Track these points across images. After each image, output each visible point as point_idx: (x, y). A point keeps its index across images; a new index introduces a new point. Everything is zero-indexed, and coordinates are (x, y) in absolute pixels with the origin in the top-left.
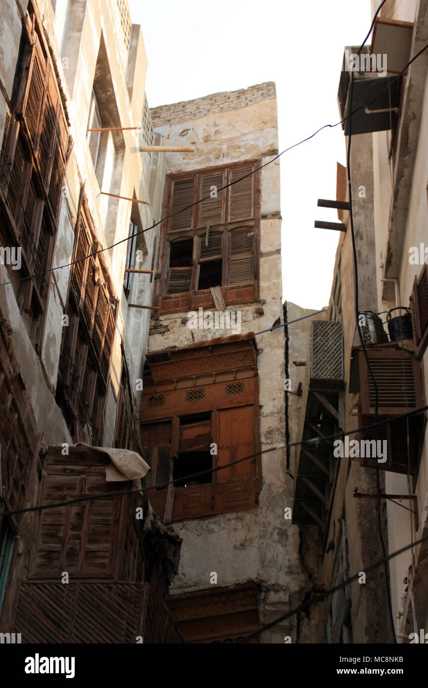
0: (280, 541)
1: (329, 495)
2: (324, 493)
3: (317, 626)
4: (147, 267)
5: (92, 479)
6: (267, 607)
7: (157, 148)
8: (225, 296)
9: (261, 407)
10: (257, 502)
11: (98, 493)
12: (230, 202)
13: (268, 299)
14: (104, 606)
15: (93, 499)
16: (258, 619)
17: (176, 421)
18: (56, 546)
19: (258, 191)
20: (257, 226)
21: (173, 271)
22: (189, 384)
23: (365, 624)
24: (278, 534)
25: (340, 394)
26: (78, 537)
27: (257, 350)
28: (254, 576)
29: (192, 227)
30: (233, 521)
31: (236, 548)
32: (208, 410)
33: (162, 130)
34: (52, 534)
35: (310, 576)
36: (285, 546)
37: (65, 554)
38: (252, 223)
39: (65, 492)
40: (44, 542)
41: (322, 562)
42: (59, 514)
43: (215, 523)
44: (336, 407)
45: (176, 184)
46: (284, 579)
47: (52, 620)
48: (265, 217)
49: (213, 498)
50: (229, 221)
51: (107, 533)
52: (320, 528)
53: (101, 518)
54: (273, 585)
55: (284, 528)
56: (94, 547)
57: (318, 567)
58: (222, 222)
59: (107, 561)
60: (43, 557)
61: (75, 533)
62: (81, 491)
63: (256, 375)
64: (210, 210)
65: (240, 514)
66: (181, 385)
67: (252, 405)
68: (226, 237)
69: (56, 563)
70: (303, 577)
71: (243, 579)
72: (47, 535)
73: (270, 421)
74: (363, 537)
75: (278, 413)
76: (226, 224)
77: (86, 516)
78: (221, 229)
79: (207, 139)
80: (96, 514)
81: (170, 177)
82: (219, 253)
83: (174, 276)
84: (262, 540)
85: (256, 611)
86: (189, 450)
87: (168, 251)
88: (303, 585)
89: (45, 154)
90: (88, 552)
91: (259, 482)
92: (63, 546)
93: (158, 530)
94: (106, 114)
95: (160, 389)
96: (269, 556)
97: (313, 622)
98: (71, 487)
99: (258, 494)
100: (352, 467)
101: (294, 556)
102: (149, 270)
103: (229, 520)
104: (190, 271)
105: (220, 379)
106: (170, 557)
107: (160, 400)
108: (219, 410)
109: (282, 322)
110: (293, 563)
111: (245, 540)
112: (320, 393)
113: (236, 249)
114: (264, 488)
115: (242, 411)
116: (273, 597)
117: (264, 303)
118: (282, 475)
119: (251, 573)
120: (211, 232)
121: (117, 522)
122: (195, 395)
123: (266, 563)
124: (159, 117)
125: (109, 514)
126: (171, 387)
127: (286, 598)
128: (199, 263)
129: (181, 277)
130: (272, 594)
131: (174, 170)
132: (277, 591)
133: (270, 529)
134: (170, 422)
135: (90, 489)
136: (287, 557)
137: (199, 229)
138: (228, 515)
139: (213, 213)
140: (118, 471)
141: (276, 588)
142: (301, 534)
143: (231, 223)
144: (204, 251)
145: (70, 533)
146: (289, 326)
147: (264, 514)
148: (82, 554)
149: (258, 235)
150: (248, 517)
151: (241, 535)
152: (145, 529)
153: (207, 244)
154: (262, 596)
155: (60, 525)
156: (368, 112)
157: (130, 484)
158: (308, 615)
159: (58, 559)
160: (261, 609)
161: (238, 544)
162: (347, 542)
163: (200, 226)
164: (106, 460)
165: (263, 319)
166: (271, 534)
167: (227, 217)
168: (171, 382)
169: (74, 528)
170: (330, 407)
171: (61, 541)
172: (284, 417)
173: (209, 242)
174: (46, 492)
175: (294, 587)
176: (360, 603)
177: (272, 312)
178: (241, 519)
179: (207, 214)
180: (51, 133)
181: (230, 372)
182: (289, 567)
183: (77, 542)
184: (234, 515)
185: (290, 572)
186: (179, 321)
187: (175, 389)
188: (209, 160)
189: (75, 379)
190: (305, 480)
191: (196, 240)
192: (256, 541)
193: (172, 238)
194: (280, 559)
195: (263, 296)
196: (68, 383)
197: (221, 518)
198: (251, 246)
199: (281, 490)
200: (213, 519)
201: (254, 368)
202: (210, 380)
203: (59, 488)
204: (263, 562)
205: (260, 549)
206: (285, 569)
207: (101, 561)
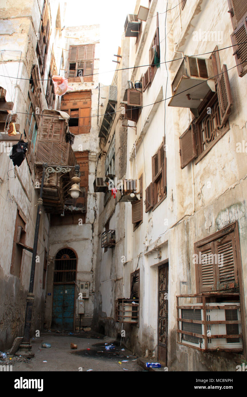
0: (95, 141)
1: (109, 129)
2: (108, 129)
3: (102, 161)
4: (64, 68)
5: (55, 119)
6: (91, 156)
7: (68, 37)
8: (84, 79)
9: (92, 108)
10: (89, 132)
11: (57, 122)
12: (86, 55)
13: (95, 81)
14: (58, 147)
15: (55, 123)
16: (88, 159)
17: (70, 110)
18: (46, 134)
19: (94, 52)
20: (93, 62)
21: (70, 71)
22: (73, 101)
23: (119, 157)
24: (95, 140)
25: (116, 104)
26: (52, 132)
27: (91, 94)
28: (88, 149)
29: (76, 60)
30: (83, 136)
31: (84, 142)
32: (78, 108)
33: (70, 33)
34: (45, 130)
35: (101, 150)
36: (96, 142)
37: (48, 136)
38: (92, 61)
39: (48, 121)
40: (43, 133)
41: (105, 146)
42: (47, 126)
43: (79, 136)
44: (114, 107)
45: (72, 48)
46: (95, 150)
47: (46, 150)
48: (95, 59)
49: (78, 130)
50: (86, 59)
51: (59, 132)
52: (105, 138)
53: (57, 128)
54: (93, 151)
55: (96, 138)
56: (56, 135)
57: (104, 148)
58: (84, 59)
59: (59, 138)
60: (43, 136)
61: (51, 131)
62: (52, 121)
63: (91, 100)
64: (81, 56)
65: (85, 134)
66: (71, 101)
67: (89, 108)
68: (85, 64)
69: (46, 138)
70: (100, 150)
71: (85, 149)
72: (43, 131)
73: (94, 112)
74: (120, 138)
75: (96, 110)
76: (85, 60)
77: (53, 127)
78: (83, 61)
79: (81, 37)
80: (56, 127)
81: (71, 46)
82: (83, 68)
83: (70, 73)
84: (90, 141)
85: (88, 157)
86: (72, 118)
87: (69, 66)
88: (100, 152)
89: (47, 32)
90: (54, 136)
91: (90, 127)
92: (48, 134)
93: (69, 133)
94: (58, 25)
95: (65, 102)
96: (92, 144)
97: (101, 160)
98: (50, 120)
99: (90, 130)
100: (119, 121)
101: (98, 145)
102: (64, 69)
103: (82, 135)
104: (75, 72)
105: (81, 100)
106: (72, 140)
107: (66, 105)
108: (81, 108)
109: (98, 87)
110: (98, 146)
111: (86, 141)
112: (111, 104)
113: (87, 67)
114: (91, 128)
115: (87, 109)
116: (92, 154)
117: (94, 82)
118: (96, 126)
119: (87, 148)
120: (81, 62)
121: (61, 129)
122: (75, 104)
123: (91, 146)
124: (68, 29)
125: (59, 127)
126: (69, 101)
127: (95, 155)
128: (77, 70)
129: (72, 73)
130: (92, 153)
131: (72, 44)
132: (93, 153)
133: (92, 138)
134: (68, 110)
135: (55, 121)
136: (96, 145)
137: (78, 61)
138: (82, 134)
139: (82, 57)
140: (62, 117)
141: (93, 152)
142: (100, 140)
143: (86, 60)
144: (79, 67)
145: (50, 131)
146: (100, 89)
147: (91, 134)
148: (53, 136)
149: (93, 64)
150: (87, 135)
151: (85, 139)
152: (67, 132)
153: (80, 65)
154: (90, 153)
155: (47, 129)
156: (132, 31)
157: (65, 120)
158: (100, 158)
159: (47, 137)
160: (89, 156)
161: (84, 141)
162: (115, 139)
163: (78, 60)
164: (59, 114)
165: (93, 86)
166: (93, 140)
167: (85, 58)
168: (69, 100)
169: (50, 130)
170: (113, 107)
171: (47, 132)
172: (97, 111)
173: (81, 64)
174: (43, 120)
175: (98, 152)
176: (118, 152)
177: (96, 85)
178: (85, 135)
179: (80, 57)
180: (48, 27)
181: (84, 99)
182: (97, 147)
183: (51, 133)
184: (83, 134)
185: (97, 149)
186: (71, 84)
187: (70, 102)
188: (81, 43)
189: (49, 94)
190: (103, 126)
191: (77, 64)
192: (89, 141)
193: (70, 62)
194: (94, 145)
195: (94, 80)
196: (48, 95)
197: (80, 135)
198: (91, 67)
199: (96, 129)
200: (78, 135)
201: (90, 98)
202: (79, 100)
203: (47, 120)
204: (90, 146)
205: (90, 143)
206: (95, 148)
207: (57, 138)
